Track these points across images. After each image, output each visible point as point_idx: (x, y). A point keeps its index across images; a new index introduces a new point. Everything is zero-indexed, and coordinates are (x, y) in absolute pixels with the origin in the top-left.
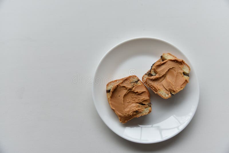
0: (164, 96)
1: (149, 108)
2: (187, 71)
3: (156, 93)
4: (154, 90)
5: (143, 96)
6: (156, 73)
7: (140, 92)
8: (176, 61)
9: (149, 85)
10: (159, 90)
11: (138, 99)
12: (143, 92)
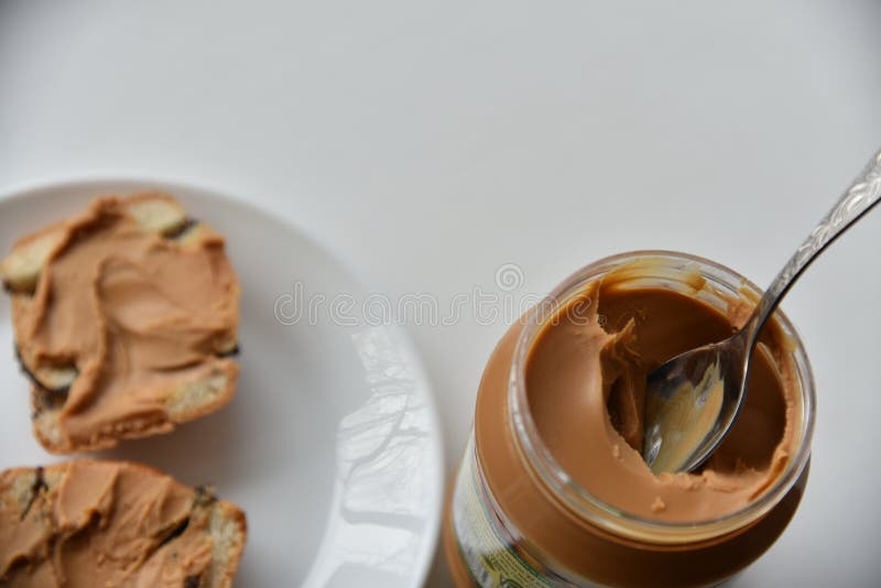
0: (212, 398)
1: (220, 511)
2: (167, 217)
3: (168, 427)
4: (146, 427)
5: (136, 499)
6: (68, 363)
7: (102, 500)
8: (81, 235)
9: (101, 436)
10: (163, 401)
11: (132, 532)
12: (117, 487)
